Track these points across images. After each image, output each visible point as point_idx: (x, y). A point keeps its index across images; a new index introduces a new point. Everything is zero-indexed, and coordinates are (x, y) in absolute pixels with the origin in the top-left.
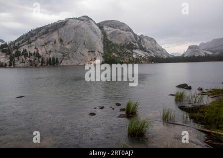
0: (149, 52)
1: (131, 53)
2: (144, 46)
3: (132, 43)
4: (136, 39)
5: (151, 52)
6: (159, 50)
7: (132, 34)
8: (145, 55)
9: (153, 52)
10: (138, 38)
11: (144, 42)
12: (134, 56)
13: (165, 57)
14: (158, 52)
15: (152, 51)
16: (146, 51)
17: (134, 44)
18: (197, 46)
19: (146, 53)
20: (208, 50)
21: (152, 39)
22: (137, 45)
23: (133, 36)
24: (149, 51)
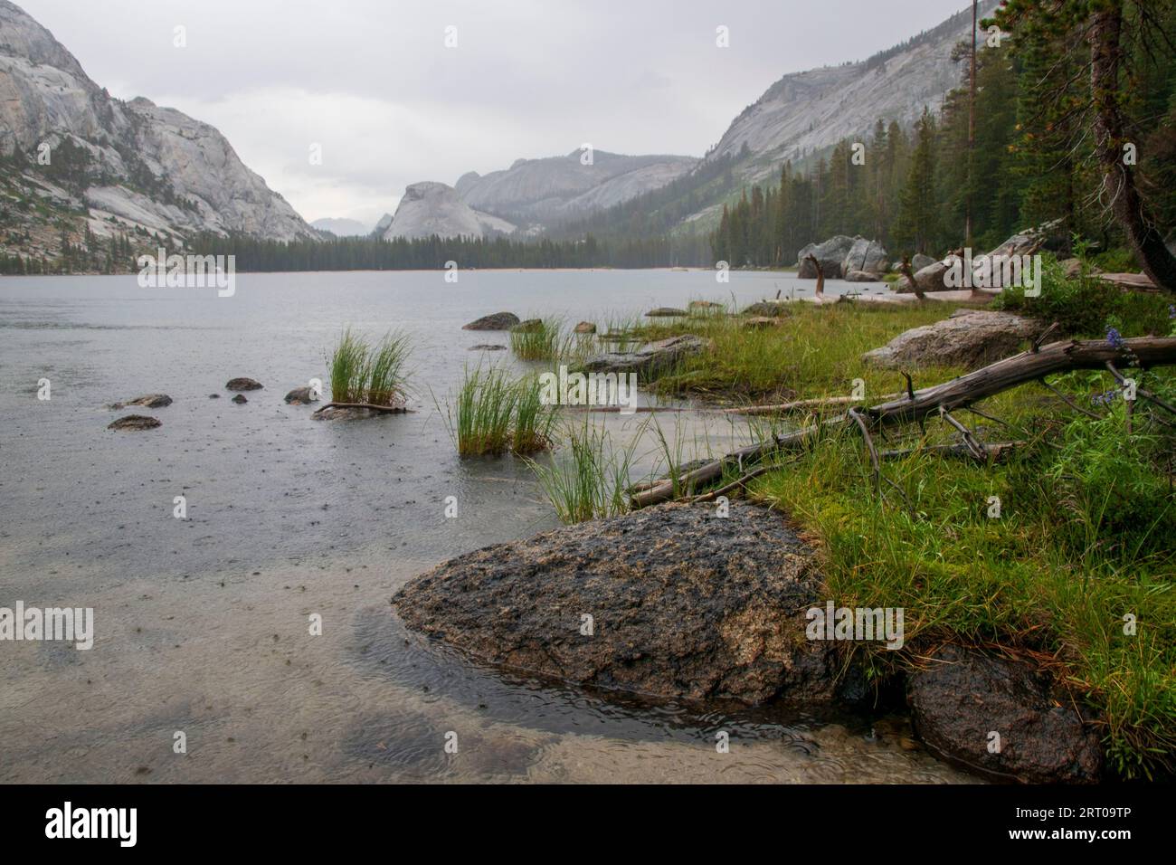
0: (188, 207)
1: (76, 204)
2: (155, 169)
3: (79, 142)
4: (106, 119)
5: (202, 205)
6: (247, 196)
7: (74, 89)
8: (165, 225)
9: (215, 208)
10: (121, 119)
11: (158, 147)
12: (98, 226)
13: (287, 239)
14: (241, 206)
15: (208, 200)
16: (169, 199)
17: (95, 150)
18: (445, 187)
19: (172, 211)
20: (497, 215)
21: (205, 127)
22: (113, 157)
23: (83, 103)
24: (191, 198)
